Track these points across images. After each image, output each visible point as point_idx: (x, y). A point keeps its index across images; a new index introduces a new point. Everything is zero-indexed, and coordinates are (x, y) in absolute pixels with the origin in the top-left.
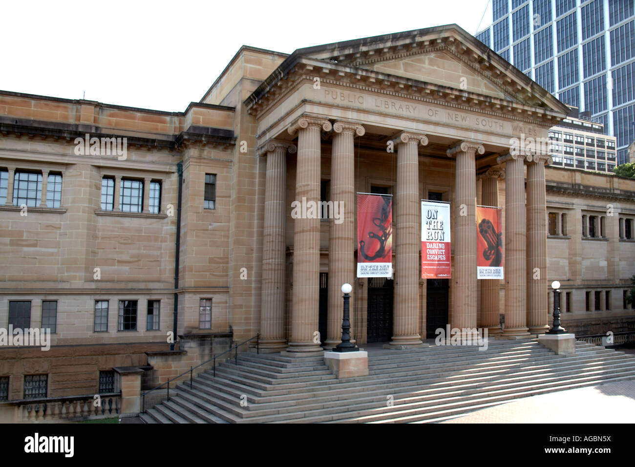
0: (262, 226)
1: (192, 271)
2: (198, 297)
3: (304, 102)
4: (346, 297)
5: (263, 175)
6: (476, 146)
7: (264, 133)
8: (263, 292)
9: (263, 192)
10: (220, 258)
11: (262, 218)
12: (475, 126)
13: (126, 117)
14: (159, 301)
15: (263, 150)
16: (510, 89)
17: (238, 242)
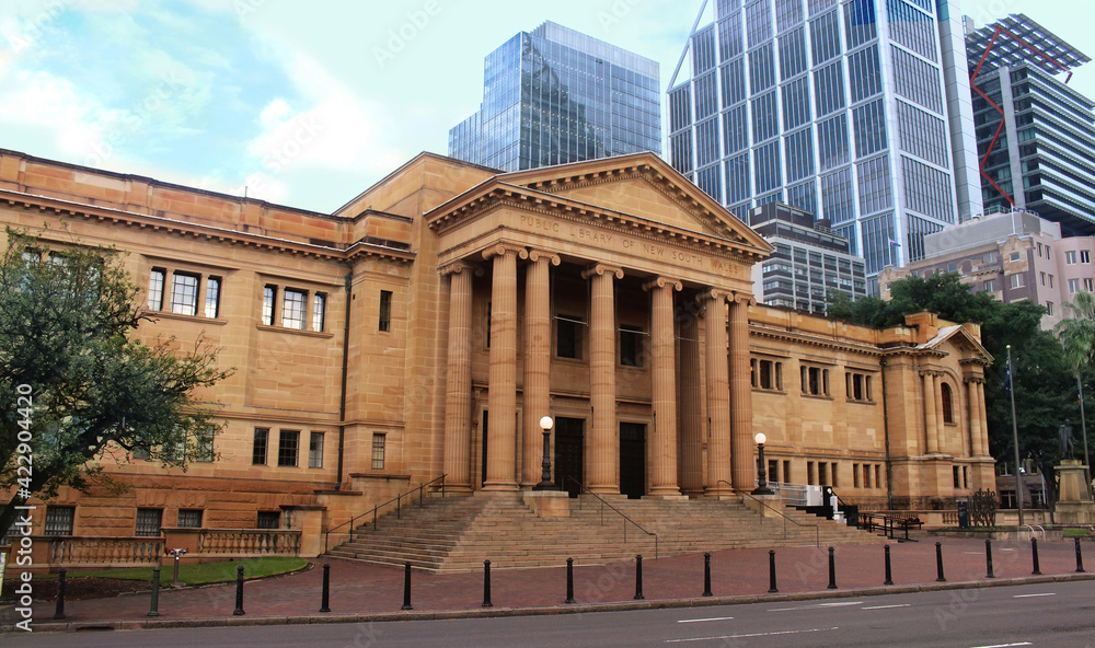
0: (444, 355)
1: (365, 401)
2: (371, 431)
3: (501, 227)
4: (546, 433)
5: (447, 297)
6: (674, 282)
7: (448, 252)
8: (447, 428)
9: (446, 317)
10: (396, 388)
11: (445, 345)
12: (672, 261)
13: (292, 220)
14: (323, 434)
15: (448, 270)
16: (708, 222)
17: (417, 371)
